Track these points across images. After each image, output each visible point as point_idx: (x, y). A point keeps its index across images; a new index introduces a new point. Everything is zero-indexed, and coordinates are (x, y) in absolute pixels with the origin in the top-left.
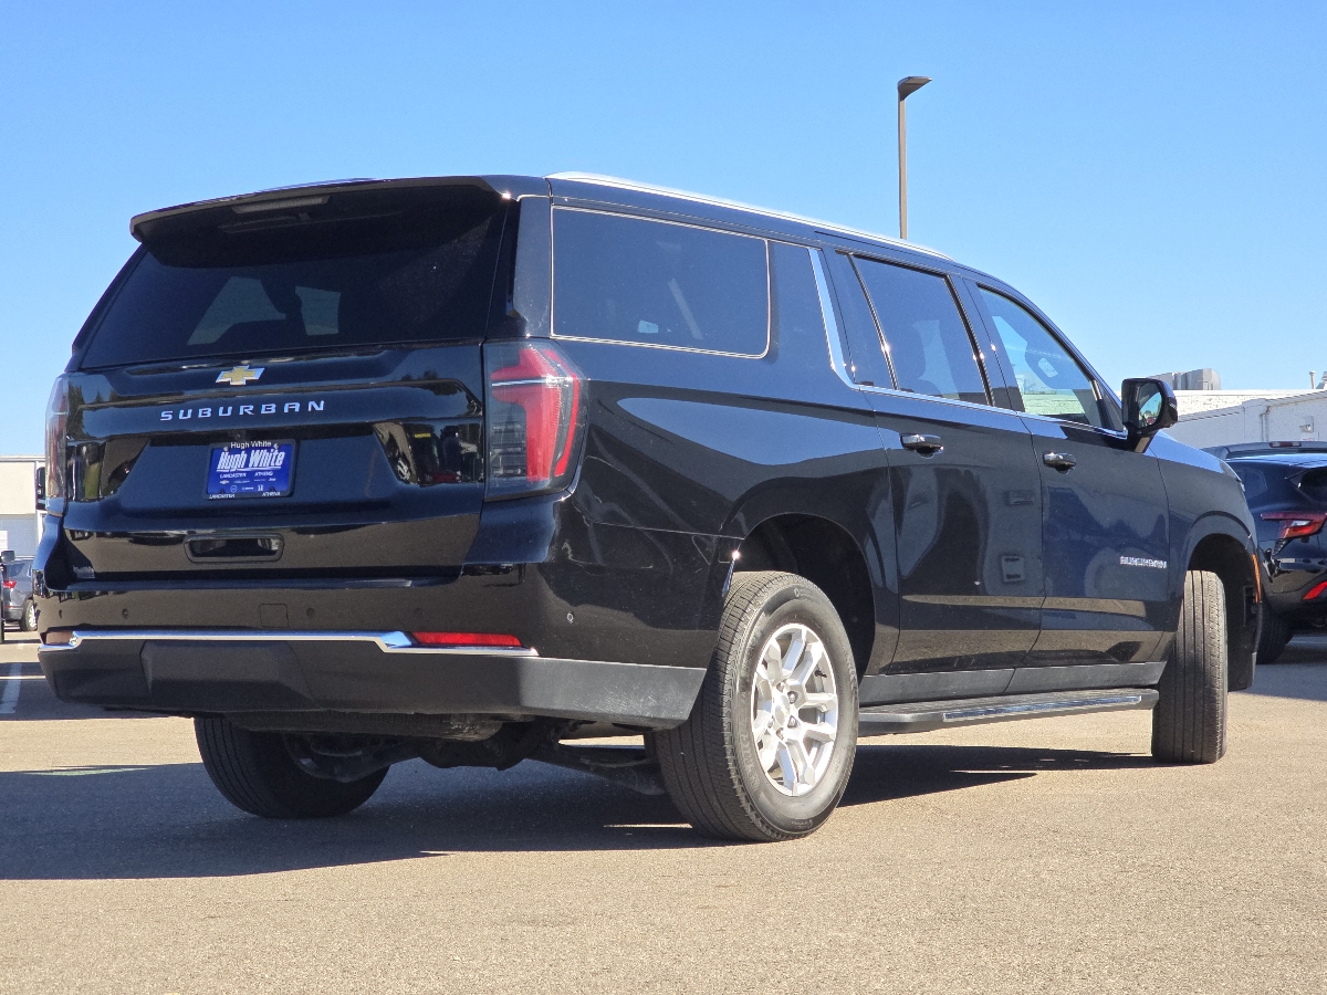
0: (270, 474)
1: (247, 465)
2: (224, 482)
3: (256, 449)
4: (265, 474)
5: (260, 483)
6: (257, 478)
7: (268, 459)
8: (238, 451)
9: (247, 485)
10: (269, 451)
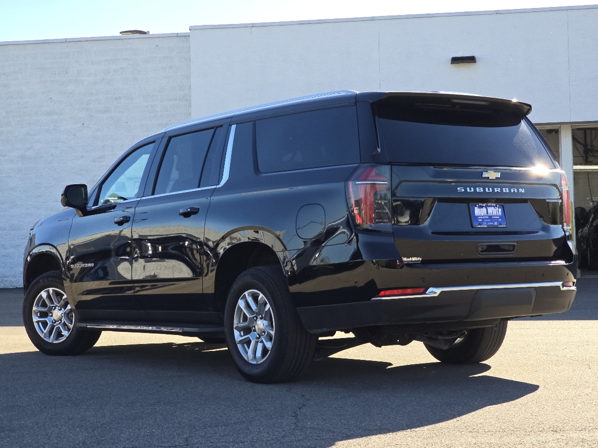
0: (499, 217)
1: (487, 213)
2: (480, 220)
3: (489, 206)
4: (496, 217)
5: (496, 221)
6: (494, 219)
7: (495, 211)
8: (482, 207)
9: (490, 222)
10: (494, 208)
